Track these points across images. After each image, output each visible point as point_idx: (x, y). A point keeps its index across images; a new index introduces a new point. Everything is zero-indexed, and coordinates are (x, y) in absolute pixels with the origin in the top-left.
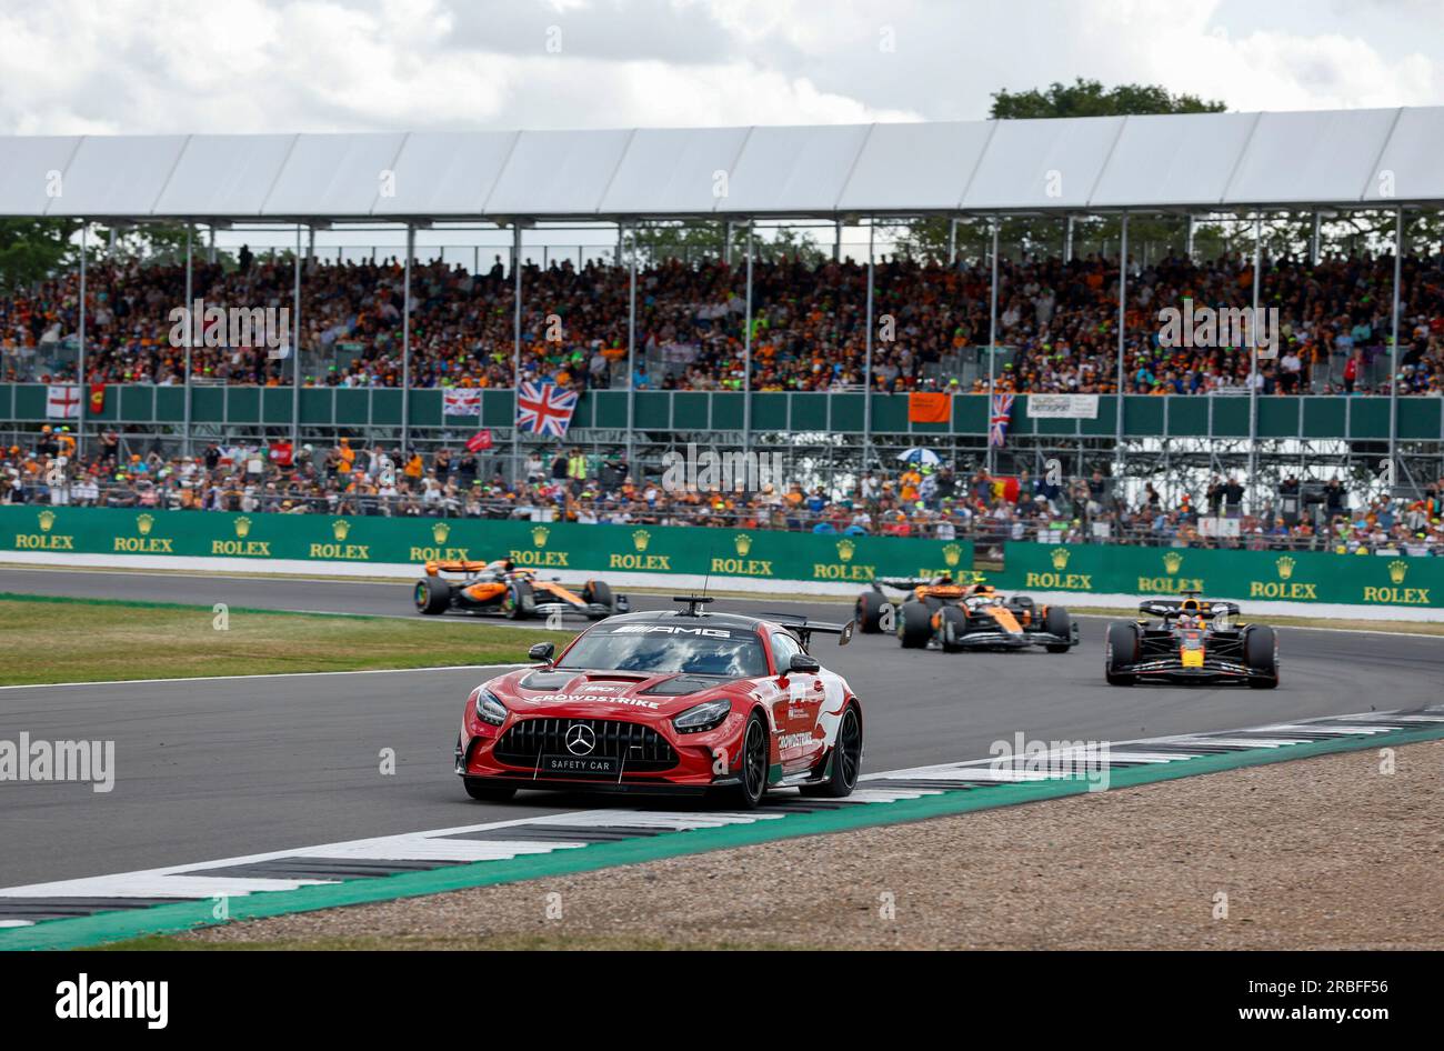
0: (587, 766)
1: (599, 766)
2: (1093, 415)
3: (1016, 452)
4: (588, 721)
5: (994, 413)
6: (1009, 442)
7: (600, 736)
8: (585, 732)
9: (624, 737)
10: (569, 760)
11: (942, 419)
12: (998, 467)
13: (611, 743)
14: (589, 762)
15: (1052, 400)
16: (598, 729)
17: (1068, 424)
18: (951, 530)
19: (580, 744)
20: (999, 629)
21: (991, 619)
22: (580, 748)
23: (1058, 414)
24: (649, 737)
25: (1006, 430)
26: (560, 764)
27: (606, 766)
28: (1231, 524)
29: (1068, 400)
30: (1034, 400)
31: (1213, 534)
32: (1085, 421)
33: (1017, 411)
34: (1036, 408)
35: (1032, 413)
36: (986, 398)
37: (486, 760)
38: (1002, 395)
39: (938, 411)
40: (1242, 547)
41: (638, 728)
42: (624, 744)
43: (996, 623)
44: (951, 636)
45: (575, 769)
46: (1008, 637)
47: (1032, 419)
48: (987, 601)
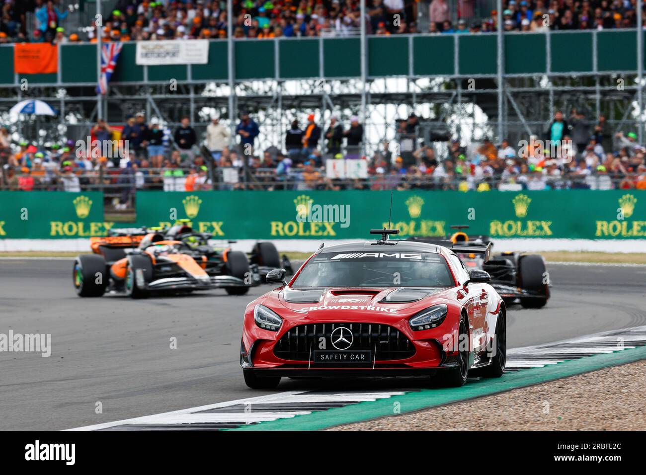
0: (348, 357)
1: (357, 357)
2: (204, 60)
3: (124, 101)
4: (347, 325)
5: (103, 62)
6: (115, 90)
7: (356, 335)
8: (345, 332)
9: (375, 335)
10: (336, 353)
11: (50, 70)
12: (109, 115)
13: (365, 339)
14: (349, 355)
15: (161, 47)
16: (355, 330)
17: (178, 70)
18: (76, 182)
19: (342, 342)
20: (185, 275)
21: (175, 265)
22: (341, 344)
23: (168, 61)
24: (393, 334)
25: (111, 79)
26: (327, 357)
27: (362, 357)
28: (358, 165)
29: (178, 46)
30: (144, 47)
31: (341, 176)
32: (195, 67)
33: (125, 59)
34: (146, 55)
35: (140, 60)
36: (95, 47)
37: (267, 357)
38: (110, 43)
39: (44, 63)
40: (366, 187)
41: (384, 328)
42: (376, 339)
43: (181, 269)
44: (141, 282)
45: (339, 360)
46: (195, 281)
47: (141, 67)
48: (164, 248)
